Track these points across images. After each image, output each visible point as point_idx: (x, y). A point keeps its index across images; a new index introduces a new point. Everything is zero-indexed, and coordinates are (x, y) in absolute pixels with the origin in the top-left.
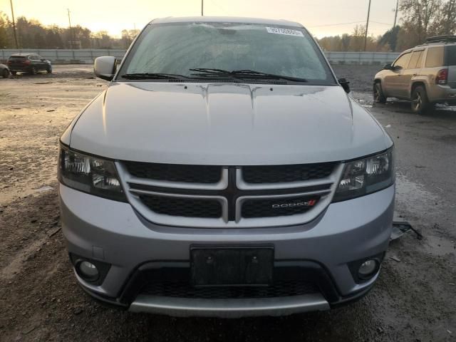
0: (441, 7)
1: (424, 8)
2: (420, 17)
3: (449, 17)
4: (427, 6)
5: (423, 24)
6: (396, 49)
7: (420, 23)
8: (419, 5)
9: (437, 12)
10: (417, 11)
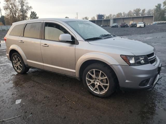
0: (19, 10)
1: (13, 10)
2: (12, 13)
3: (23, 13)
4: (14, 9)
5: (14, 16)
6: (6, 24)
7: (13, 15)
8: (11, 9)
9: (18, 11)
10: (11, 11)
